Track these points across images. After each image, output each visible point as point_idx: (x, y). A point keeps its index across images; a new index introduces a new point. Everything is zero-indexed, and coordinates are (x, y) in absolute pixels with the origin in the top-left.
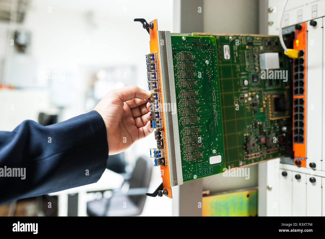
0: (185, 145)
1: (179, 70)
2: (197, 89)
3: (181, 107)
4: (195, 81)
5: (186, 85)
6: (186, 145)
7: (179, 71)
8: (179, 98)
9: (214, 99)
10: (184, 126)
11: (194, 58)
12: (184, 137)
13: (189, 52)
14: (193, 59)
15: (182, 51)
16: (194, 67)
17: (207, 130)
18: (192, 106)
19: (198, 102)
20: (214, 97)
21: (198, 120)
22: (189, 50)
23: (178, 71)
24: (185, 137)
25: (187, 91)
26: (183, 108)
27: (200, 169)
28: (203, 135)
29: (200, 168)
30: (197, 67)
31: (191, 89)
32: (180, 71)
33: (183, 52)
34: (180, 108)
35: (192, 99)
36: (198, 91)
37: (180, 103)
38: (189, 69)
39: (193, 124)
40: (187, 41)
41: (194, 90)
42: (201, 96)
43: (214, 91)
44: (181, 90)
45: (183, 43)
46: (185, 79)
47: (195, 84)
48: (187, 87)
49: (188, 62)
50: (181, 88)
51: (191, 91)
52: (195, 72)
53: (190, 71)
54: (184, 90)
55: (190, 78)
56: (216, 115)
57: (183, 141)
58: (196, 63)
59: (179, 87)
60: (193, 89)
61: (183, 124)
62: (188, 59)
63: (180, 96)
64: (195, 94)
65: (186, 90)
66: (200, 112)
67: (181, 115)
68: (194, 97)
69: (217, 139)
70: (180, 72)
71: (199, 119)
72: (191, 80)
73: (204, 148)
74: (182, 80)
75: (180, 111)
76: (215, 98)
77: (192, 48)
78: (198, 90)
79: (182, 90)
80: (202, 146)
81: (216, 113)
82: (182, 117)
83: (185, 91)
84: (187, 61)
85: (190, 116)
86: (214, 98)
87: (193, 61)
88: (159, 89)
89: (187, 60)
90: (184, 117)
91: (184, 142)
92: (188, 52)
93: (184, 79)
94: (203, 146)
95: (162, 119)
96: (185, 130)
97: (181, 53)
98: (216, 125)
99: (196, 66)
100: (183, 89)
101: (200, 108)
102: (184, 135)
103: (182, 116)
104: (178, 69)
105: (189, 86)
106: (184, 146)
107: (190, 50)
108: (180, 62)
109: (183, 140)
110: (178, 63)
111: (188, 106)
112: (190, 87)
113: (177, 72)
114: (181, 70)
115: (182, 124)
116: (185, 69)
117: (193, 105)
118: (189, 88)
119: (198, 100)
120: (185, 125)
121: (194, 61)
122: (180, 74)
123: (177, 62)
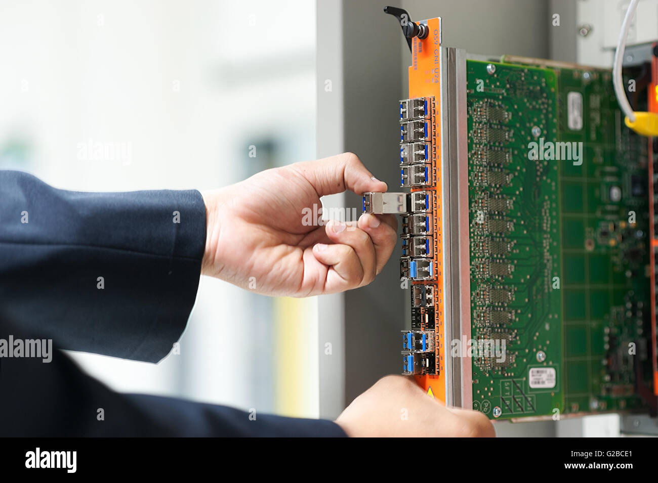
0: (480, 328)
1: (476, 144)
2: (511, 194)
3: (476, 233)
4: (508, 174)
5: (489, 182)
6: (481, 330)
7: (476, 146)
8: (474, 211)
9: (547, 224)
10: (480, 281)
11: (509, 120)
12: (478, 308)
13: (500, 103)
14: (507, 120)
15: (486, 100)
16: (508, 141)
17: (527, 300)
18: (498, 235)
19: (510, 227)
20: (547, 220)
21: (510, 272)
22: (498, 97)
23: (474, 146)
24: (481, 309)
25: (490, 197)
26: (481, 238)
27: (507, 395)
28: (519, 311)
29: (507, 391)
30: (514, 140)
31: (498, 194)
32: (478, 146)
33: (487, 102)
34: (474, 235)
35: (499, 217)
36: (511, 198)
37: (475, 225)
38: (497, 144)
39: (497, 280)
40: (498, 76)
41: (505, 196)
42: (519, 214)
43: (547, 205)
44: (478, 193)
45: (489, 79)
46: (488, 168)
47: (508, 182)
48: (490, 186)
49: (496, 127)
50: (477, 189)
51: (498, 197)
52: (509, 152)
53: (499, 149)
54: (485, 194)
55: (499, 166)
56: (549, 265)
57: (475, 317)
58: (512, 131)
59: (475, 185)
60: (502, 193)
61: (477, 277)
62: (496, 120)
63: (475, 206)
64: (507, 207)
65: (489, 195)
66: (514, 251)
67: (475, 254)
68: (504, 214)
69: (547, 327)
70: (478, 150)
71: (511, 268)
72: (500, 170)
73: (519, 342)
74: (481, 168)
75: (474, 245)
76: (549, 222)
77: (505, 94)
78: (514, 199)
79: (480, 193)
80: (515, 337)
81: (548, 260)
82: (477, 260)
83: (486, 196)
84: (494, 124)
85: (493, 259)
86: (545, 221)
87: (506, 126)
88: (433, 185)
89: (495, 122)
90: (480, 260)
91: (477, 320)
92: (497, 104)
93: (485, 167)
94: (518, 338)
95: (435, 256)
96: (480, 291)
97: (483, 103)
98: (546, 291)
99: (512, 138)
100: (483, 191)
101: (515, 241)
102: (478, 304)
103: (477, 255)
104: (475, 142)
105: (496, 185)
106: (478, 330)
107: (501, 97)
108: (479, 125)
109: (475, 314)
110: (475, 126)
111: (491, 233)
112: (498, 189)
113: (473, 149)
114: (480, 144)
115: (475, 276)
116: (489, 142)
117: (501, 234)
118: (495, 189)
119: (512, 223)
120: (481, 279)
121: (510, 126)
122: (478, 155)
123: (474, 124)
